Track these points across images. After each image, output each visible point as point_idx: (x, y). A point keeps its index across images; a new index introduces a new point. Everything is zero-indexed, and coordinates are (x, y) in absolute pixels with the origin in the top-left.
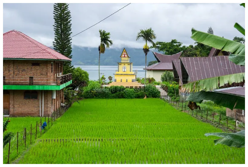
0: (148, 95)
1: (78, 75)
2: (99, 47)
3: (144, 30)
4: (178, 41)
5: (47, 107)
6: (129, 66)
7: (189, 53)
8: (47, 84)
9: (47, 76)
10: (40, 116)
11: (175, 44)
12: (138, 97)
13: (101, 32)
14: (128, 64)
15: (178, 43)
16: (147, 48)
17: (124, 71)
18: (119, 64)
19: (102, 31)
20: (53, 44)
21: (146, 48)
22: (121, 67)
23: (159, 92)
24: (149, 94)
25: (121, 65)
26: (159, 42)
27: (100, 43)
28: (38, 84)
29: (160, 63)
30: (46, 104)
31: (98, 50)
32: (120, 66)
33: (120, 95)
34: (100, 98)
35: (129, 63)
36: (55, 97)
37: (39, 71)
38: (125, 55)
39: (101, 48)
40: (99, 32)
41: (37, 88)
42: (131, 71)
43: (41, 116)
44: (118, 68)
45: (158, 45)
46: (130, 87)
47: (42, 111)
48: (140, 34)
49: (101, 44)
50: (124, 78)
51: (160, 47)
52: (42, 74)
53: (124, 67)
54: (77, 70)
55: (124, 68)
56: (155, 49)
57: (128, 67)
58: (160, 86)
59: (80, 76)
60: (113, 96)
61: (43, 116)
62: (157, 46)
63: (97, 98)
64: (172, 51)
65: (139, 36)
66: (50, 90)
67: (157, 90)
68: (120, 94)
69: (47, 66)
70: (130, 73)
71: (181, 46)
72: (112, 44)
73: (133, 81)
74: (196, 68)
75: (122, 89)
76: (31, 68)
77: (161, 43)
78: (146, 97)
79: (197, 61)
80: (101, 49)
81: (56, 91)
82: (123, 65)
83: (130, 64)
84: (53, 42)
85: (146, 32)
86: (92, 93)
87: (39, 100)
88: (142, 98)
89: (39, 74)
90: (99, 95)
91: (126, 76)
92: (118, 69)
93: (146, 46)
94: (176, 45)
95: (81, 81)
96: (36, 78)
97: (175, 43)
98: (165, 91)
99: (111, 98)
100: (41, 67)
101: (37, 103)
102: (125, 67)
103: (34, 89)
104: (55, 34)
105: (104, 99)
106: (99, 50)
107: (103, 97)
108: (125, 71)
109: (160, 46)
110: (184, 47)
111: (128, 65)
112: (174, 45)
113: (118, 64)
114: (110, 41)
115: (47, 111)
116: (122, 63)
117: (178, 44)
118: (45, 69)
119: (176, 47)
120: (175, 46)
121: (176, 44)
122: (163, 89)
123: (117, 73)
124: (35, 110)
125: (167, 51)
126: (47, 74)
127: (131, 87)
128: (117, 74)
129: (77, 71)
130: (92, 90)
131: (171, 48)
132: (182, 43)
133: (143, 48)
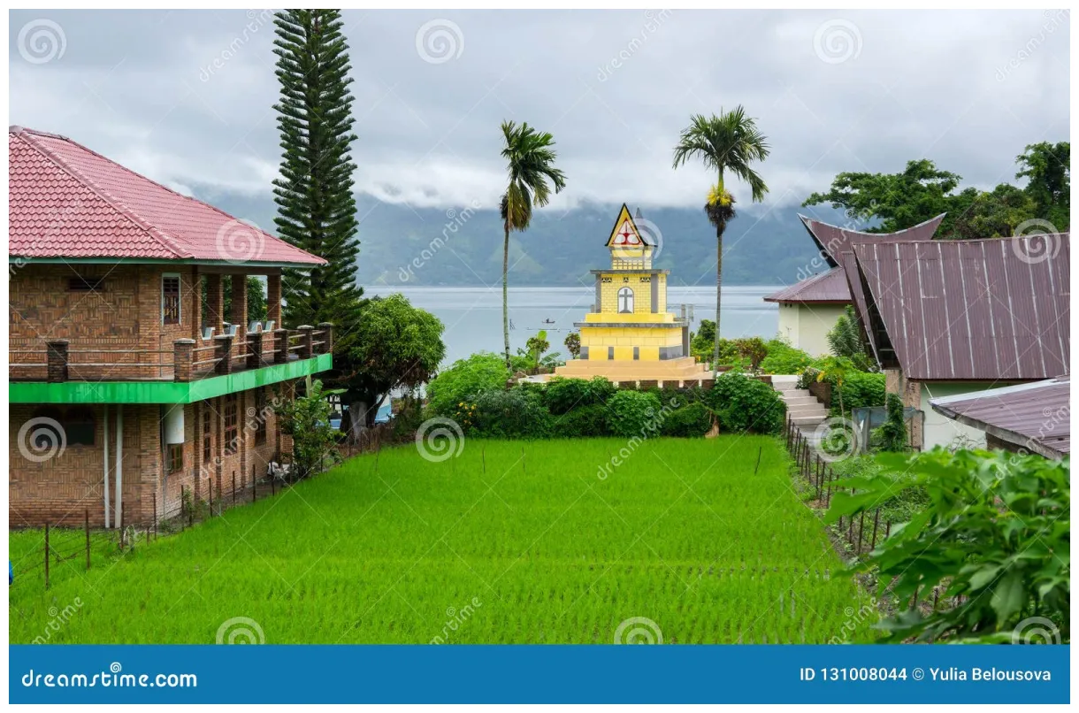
0: (725, 422)
1: (387, 333)
2: (505, 204)
3: (708, 120)
4: (939, 168)
5: (139, 485)
6: (648, 286)
7: (980, 223)
8: (139, 375)
9: (139, 337)
10: (107, 525)
11: (924, 183)
12: (677, 429)
13: (514, 130)
14: (643, 275)
15: (941, 175)
16: (724, 201)
17: (626, 311)
18: (602, 275)
19: (517, 128)
20: (276, 191)
21: (719, 202)
22: (610, 291)
23: (783, 408)
24: (734, 417)
25: (609, 280)
26: (849, 176)
27: (509, 182)
28: (93, 377)
29: (836, 270)
30: (132, 469)
31: (501, 216)
32: (604, 286)
33: (593, 419)
34: (498, 436)
35: (646, 271)
36: (178, 435)
37: (99, 316)
38: (626, 235)
39: (511, 205)
40: (503, 132)
41: (84, 393)
42: (654, 310)
43: (112, 526)
44: (598, 293)
45: (848, 189)
46: (643, 383)
47: (112, 502)
48: (690, 139)
49: (512, 185)
50: (624, 343)
51: (855, 195)
52: (115, 331)
53: (622, 292)
54: (386, 309)
55: (626, 296)
56: (835, 207)
57: (641, 290)
58: (795, 378)
59: (394, 335)
60: (559, 427)
61: (118, 524)
62: (843, 191)
63: (481, 437)
64: (909, 213)
65: (685, 149)
66: (152, 406)
67: (773, 400)
68: (591, 415)
69: (137, 292)
70: (653, 319)
71: (956, 192)
72: (563, 185)
73: (664, 356)
74: (925, 294)
75: (603, 392)
76: (66, 304)
77: (861, 177)
78: (716, 429)
79: (934, 259)
80: (515, 211)
81: (187, 407)
82: (617, 282)
83: (652, 276)
84: (276, 182)
85: (717, 126)
86: (464, 412)
87: (102, 449)
88: (696, 436)
89: (103, 330)
90: (494, 421)
91: (631, 332)
92: (599, 301)
93: (719, 194)
94: (930, 187)
95: (399, 360)
96: (88, 346)
97: (924, 176)
98: (820, 401)
99: (547, 437)
100: (110, 296)
101: (94, 465)
102: (629, 292)
103: (70, 400)
104: (282, 145)
105: (514, 438)
106: (505, 213)
107: (512, 431)
108: (630, 308)
109: (857, 191)
110: (970, 193)
111: (643, 280)
112: (920, 189)
113: (599, 276)
114: (554, 175)
115: (140, 501)
116: (613, 272)
117: (940, 181)
118: (127, 307)
119: (926, 197)
120: (924, 190)
121: (930, 181)
122: (812, 394)
123: (591, 318)
124: (84, 497)
125: (883, 213)
126: (137, 328)
127: (648, 386)
128: (591, 325)
129: (385, 312)
130: (464, 400)
131: (905, 201)
132: (958, 177)
133: (706, 203)
